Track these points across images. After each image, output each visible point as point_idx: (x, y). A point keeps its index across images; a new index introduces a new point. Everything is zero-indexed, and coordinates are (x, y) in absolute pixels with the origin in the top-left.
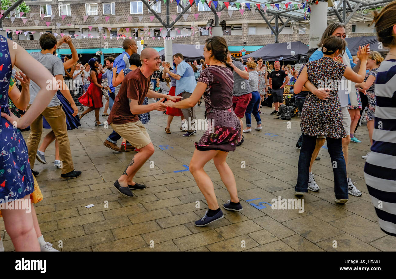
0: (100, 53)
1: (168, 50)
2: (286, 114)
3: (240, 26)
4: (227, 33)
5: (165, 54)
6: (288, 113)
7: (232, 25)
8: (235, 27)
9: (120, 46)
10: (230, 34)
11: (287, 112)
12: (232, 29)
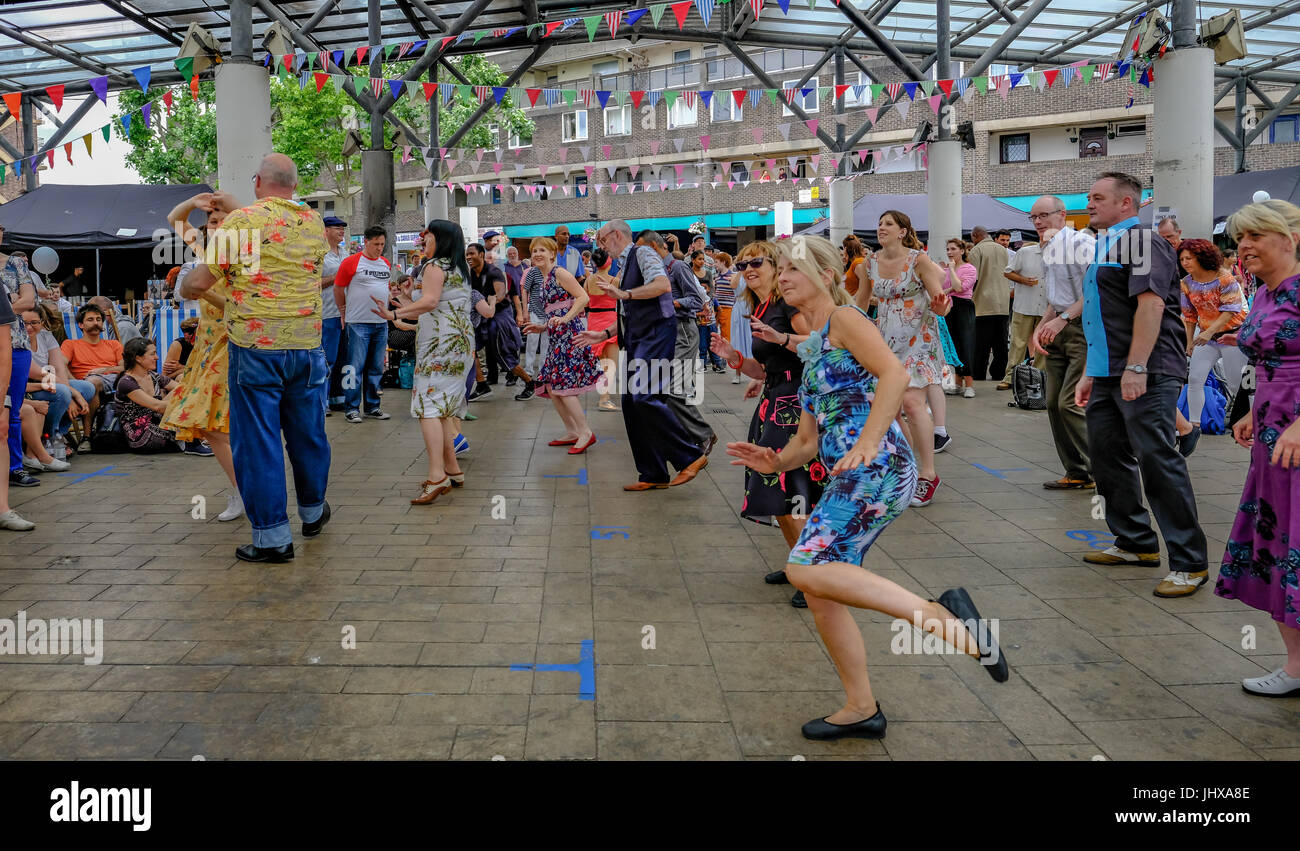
0: (700, 228)
1: (839, 215)
2: (1030, 392)
3: (1139, 123)
4: (1094, 149)
5: (832, 224)
6: (1035, 391)
7: (1109, 122)
8: (1122, 130)
9: (753, 208)
10: (1104, 153)
11: (1033, 386)
12: (1112, 136)
